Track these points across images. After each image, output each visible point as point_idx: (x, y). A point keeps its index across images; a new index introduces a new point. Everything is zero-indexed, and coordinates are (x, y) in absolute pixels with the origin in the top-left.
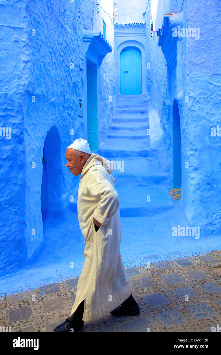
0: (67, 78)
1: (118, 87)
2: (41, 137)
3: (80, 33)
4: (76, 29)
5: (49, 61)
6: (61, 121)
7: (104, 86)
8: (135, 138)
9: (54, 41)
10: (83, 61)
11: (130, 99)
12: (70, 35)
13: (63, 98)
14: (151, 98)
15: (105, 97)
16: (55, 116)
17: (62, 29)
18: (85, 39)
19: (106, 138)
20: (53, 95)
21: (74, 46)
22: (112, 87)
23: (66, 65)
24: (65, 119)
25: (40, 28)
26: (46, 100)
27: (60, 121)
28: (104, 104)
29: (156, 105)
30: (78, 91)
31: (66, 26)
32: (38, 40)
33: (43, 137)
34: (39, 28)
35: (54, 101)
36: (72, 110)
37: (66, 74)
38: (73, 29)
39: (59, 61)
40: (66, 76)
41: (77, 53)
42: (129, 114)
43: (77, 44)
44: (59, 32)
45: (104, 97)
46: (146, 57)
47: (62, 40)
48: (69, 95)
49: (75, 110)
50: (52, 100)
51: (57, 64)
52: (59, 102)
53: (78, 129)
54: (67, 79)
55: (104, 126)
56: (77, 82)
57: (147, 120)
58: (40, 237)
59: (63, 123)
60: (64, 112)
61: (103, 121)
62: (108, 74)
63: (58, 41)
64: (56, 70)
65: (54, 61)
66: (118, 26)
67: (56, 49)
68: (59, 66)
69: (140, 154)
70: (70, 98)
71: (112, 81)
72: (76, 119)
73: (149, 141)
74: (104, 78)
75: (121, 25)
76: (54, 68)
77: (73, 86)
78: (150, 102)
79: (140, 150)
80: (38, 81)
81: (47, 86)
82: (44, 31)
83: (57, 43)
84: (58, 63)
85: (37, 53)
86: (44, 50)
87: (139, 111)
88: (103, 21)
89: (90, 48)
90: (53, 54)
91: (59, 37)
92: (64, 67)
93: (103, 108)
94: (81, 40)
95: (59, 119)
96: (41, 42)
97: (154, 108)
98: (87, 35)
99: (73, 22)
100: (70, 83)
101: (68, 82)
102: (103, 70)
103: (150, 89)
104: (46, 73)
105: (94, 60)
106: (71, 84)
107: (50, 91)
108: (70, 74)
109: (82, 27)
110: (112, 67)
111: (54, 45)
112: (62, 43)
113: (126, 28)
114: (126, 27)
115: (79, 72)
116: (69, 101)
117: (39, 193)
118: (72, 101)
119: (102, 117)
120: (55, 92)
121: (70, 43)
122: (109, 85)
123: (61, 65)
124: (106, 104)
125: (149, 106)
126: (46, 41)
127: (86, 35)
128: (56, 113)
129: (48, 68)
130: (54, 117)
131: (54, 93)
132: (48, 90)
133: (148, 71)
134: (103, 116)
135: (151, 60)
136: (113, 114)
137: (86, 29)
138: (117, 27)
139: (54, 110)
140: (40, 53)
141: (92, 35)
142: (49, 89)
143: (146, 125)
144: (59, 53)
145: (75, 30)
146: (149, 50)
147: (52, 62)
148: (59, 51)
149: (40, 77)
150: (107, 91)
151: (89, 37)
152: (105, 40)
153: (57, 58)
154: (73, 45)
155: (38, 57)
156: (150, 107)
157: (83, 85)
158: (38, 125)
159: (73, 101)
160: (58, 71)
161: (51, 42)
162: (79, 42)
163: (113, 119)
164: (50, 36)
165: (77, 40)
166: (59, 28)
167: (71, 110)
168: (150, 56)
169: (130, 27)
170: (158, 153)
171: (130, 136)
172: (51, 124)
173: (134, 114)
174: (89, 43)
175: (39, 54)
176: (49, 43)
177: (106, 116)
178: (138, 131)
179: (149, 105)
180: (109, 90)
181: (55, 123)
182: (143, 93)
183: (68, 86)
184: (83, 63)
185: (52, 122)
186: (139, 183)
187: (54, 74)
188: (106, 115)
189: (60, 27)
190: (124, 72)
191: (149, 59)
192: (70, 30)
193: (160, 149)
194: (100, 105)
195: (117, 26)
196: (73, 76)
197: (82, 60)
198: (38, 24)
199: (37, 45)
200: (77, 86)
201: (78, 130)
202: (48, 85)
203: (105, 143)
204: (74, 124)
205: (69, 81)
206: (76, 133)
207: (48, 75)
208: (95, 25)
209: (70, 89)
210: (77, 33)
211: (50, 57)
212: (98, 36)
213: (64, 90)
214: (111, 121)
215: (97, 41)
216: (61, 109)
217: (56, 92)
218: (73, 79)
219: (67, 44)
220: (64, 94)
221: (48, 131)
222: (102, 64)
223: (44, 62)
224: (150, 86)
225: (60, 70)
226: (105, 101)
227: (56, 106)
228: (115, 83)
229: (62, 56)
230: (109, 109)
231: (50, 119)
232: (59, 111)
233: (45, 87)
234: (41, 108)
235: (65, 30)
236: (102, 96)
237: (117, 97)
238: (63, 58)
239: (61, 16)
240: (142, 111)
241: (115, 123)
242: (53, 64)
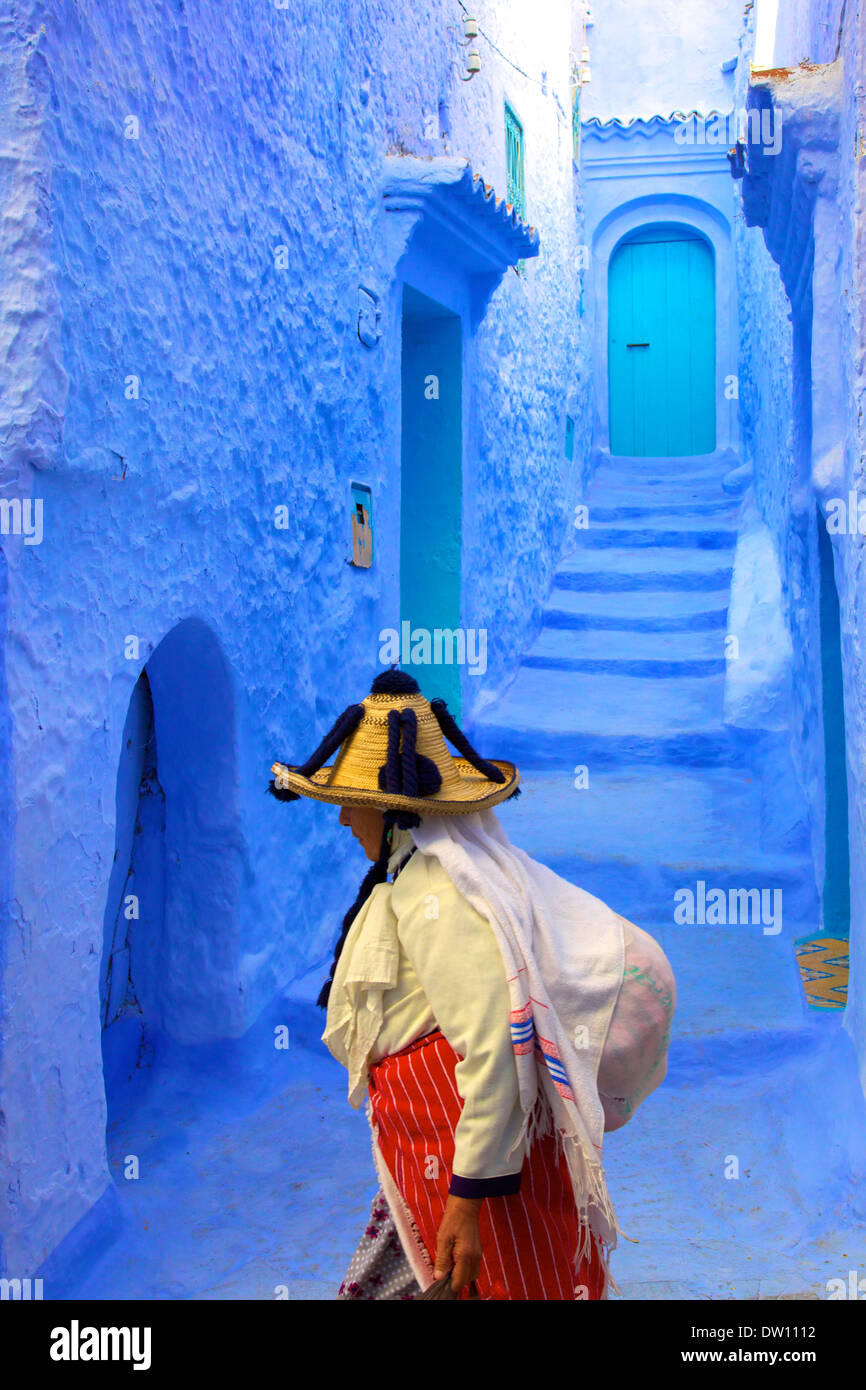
0: (280, 386)
1: (596, 418)
2: (109, 676)
3: (367, 174)
4: (341, 155)
5: (161, 310)
6: (239, 592)
7: (501, 415)
8: (654, 670)
9: (205, 214)
10: (382, 303)
11: (655, 478)
12: (306, 183)
13: (250, 483)
14: (755, 471)
15: (507, 471)
16: (198, 571)
17: (259, 162)
18: (394, 200)
19: (510, 668)
20: (187, 471)
21: (331, 235)
22: (557, 418)
23: (279, 323)
24: (261, 583)
25: (116, 155)
26: (141, 495)
27: (228, 590)
28: (503, 502)
29: (770, 508)
30: (351, 443)
31: (285, 142)
32: (102, 212)
33: (120, 675)
34: (110, 158)
35: (192, 500)
36: (311, 535)
37: (275, 367)
38: (324, 152)
39: (231, 307)
40: (271, 378)
41: (344, 265)
42: (639, 551)
43: (350, 224)
44: (238, 172)
45: (499, 473)
46: (738, 274)
47: (256, 208)
48: (293, 466)
49: (328, 539)
50: (179, 495)
51: (215, 324)
52: (227, 501)
53: (344, 628)
54: (282, 391)
55: (498, 613)
56: (342, 403)
57: (721, 581)
58: (88, 1181)
59: (247, 604)
60: (261, 548)
61: (497, 589)
62: (529, 360)
63: (224, 214)
64: (210, 349)
65: (198, 306)
66: (601, 130)
67: (208, 253)
68: (228, 333)
69: (674, 752)
70: (297, 477)
71: (552, 392)
72: (331, 579)
73: (720, 689)
74: (504, 377)
75: (616, 123)
76: (196, 342)
77: (319, 421)
78: (749, 491)
79: (673, 732)
80: (92, 408)
81: (146, 428)
82: (140, 172)
83: (220, 221)
84: (220, 317)
85: (92, 277)
86: (135, 260)
87: (690, 533)
88: (508, 110)
89: (420, 238)
90: (195, 276)
91: (238, 194)
92: (262, 336)
93: (497, 522)
94: (370, 205)
95: (225, 582)
96: (116, 224)
97: (766, 523)
98: (405, 181)
99: (327, 123)
100: (301, 410)
101: (286, 407)
102: (497, 343)
103: (753, 429)
104: (144, 368)
105: (446, 295)
106: (307, 414)
107: (164, 454)
108: (298, 365)
109: (376, 141)
110: (558, 323)
111: (201, 233)
112: (251, 220)
113: (638, 139)
114: (640, 133)
115: (355, 356)
116: (294, 494)
117: (92, 951)
118: (310, 495)
119: (489, 568)
120: (201, 456)
121: (302, 220)
122: (533, 412)
123: (242, 328)
124: (514, 503)
125: (744, 511)
126: (146, 217)
127: (395, 181)
128: (207, 556)
129: (156, 341)
130: (190, 575)
131: (194, 460)
132: (152, 447)
133: (742, 343)
134: (494, 565)
135: (755, 288)
136: (557, 548)
137: (403, 151)
138: (594, 136)
139: (194, 542)
140: (106, 274)
141: (425, 180)
142: (159, 441)
143: (719, 607)
144: (233, 270)
145: (337, 159)
146: (746, 240)
147: (186, 314)
148: (233, 258)
149: (106, 389)
150: (518, 443)
151: (415, 188)
152: (493, 200)
153: (218, 296)
154: (325, 229)
155: (94, 293)
156: (749, 515)
157: (378, 415)
158: (90, 616)
159: (313, 496)
160: (223, 354)
161: (185, 218)
162: (357, 214)
163: (558, 576)
164: (175, 191)
165: (347, 205)
166: (237, 154)
167: (302, 536)
168: (752, 266)
169: (660, 131)
170: (766, 751)
171: (633, 662)
172: (171, 608)
173: (666, 549)
174: (414, 218)
175: (102, 280)
176: (166, 226)
177: (514, 562)
178: (676, 637)
179: (743, 505)
180: (537, 434)
181: (195, 606)
182: (722, 446)
183: (284, 423)
184: (378, 311)
185: (180, 598)
186: (654, 906)
187: (196, 369)
188: (511, 556)
189: (241, 149)
190: (631, 346)
191: (748, 282)
192: (310, 161)
193: (778, 728)
194: (479, 507)
195: (594, 133)
196: (321, 375)
197: (376, 299)
198: (102, 141)
199: (91, 239)
200: (342, 423)
201: (343, 636)
202: (153, 425)
203: (502, 695)
204: (318, 605)
205: (292, 399)
206: (333, 648)
207: (158, 375)
208: (457, 132)
209: (301, 437)
210: (350, 172)
211: (174, 291)
212: (456, 186)
213: (260, 445)
214: (545, 586)
215: (453, 208)
216: (238, 537)
217: (207, 455)
218: (319, 387)
219: (288, 228)
220: (254, 462)
221: (155, 645)
222: (490, 314)
223: (131, 317)
224: (750, 411)
225: (236, 348)
226: (511, 489)
227: (206, 522)
228: (576, 400)
229: (246, 285)
230: (533, 526)
231: (165, 584)
232: (225, 543)
233: (132, 432)
234: (111, 534)
235: (275, 159)
236: (489, 465)
237: (589, 467)
238: (254, 293)
239: (253, 100)
240: (707, 537)
241: (565, 593)
242: (193, 324)
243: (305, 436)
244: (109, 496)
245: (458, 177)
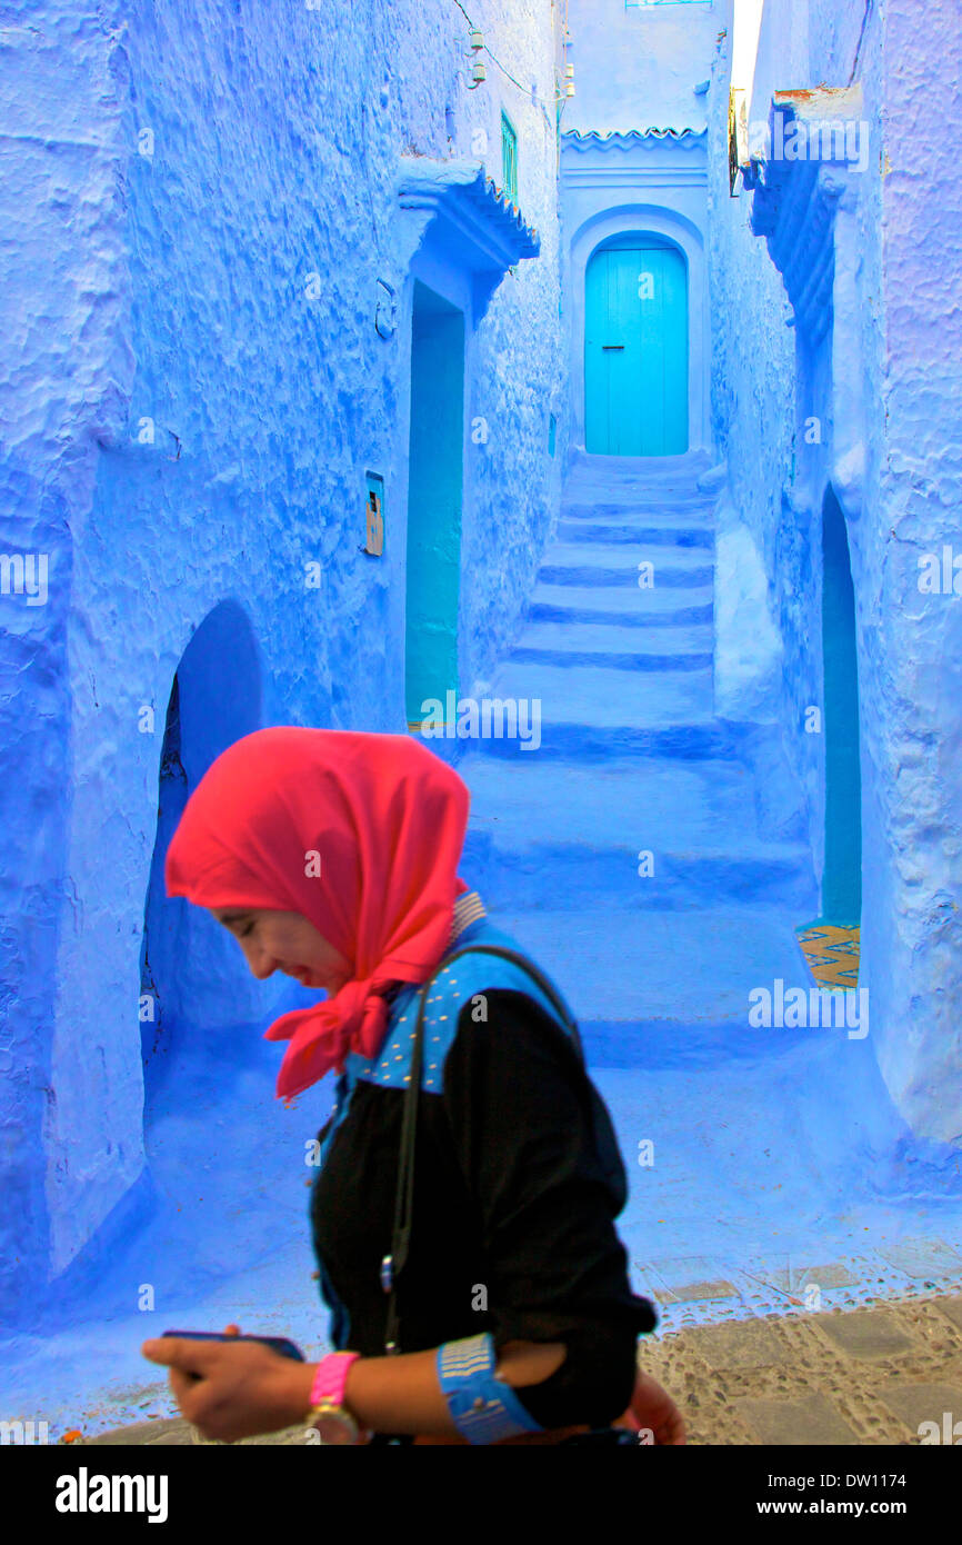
0: (308, 373)
1: (573, 417)
2: (157, 655)
3: (384, 172)
4: (364, 154)
5: (214, 294)
6: (270, 575)
7: (498, 410)
8: (642, 663)
9: (252, 205)
10: (397, 296)
11: (629, 476)
12: (333, 179)
13: (283, 468)
14: (729, 473)
15: (501, 464)
16: (237, 552)
17: (296, 155)
18: (409, 196)
19: (501, 659)
20: (231, 454)
21: (354, 229)
22: (542, 415)
23: (309, 311)
24: (288, 567)
25: (181, 145)
26: (191, 475)
27: (261, 574)
28: (498, 495)
29: (749, 508)
30: (367, 432)
31: (318, 139)
32: (168, 198)
33: (167, 655)
34: (175, 146)
35: (234, 483)
36: (331, 521)
37: (305, 355)
38: (349, 150)
39: (271, 295)
40: (303, 365)
41: (364, 258)
42: (620, 548)
43: (370, 220)
44: (279, 165)
45: (495, 466)
46: (711, 282)
47: (293, 201)
48: (317, 452)
49: (345, 526)
50: (224, 477)
51: (258, 310)
52: (263, 485)
53: (358, 615)
54: (310, 379)
55: (492, 603)
56: (362, 392)
57: (706, 577)
59: (276, 588)
60: (288, 533)
61: (491, 581)
62: (520, 357)
63: (267, 205)
64: (253, 335)
65: (245, 293)
66: (580, 142)
67: (254, 242)
68: (268, 320)
69: (667, 743)
70: (321, 464)
71: (540, 390)
72: (346, 566)
73: (712, 681)
74: (501, 373)
75: (594, 136)
76: (241, 326)
77: (341, 409)
78: (723, 491)
79: (665, 724)
80: (154, 388)
81: (199, 410)
82: (200, 163)
83: (263, 211)
84: (262, 304)
85: (158, 260)
86: (196, 246)
87: (668, 531)
88: (504, 118)
89: (432, 237)
90: (242, 263)
91: (278, 187)
92: (296, 323)
93: (492, 514)
94: (388, 203)
95: (258, 565)
96: (180, 211)
97: (744, 522)
98: (421, 180)
99: (352, 122)
100: (326, 398)
101: (313, 394)
102: (495, 339)
103: (727, 432)
104: (199, 351)
105: (452, 292)
106: (330, 400)
107: (212, 435)
108: (324, 354)
109: (394, 142)
110: (544, 323)
111: (249, 224)
112: (289, 212)
113: (616, 152)
114: (618, 147)
115: (373, 347)
116: (318, 480)
117: (134, 932)
118: (331, 481)
119: (484, 560)
120: (243, 439)
121: (330, 213)
122: (523, 408)
123: (279, 315)
124: (506, 496)
125: (720, 509)
126: (204, 205)
127: (411, 180)
128: (245, 538)
129: (210, 325)
130: (229, 557)
131: (237, 442)
132: (203, 428)
133: (716, 348)
134: (488, 556)
135: (731, 296)
136: (541, 543)
137: (417, 153)
138: (572, 146)
139: (234, 524)
140: (170, 258)
141: (441, 180)
142: (209, 423)
143: (702, 602)
144: (274, 259)
145: (360, 160)
146: (721, 249)
147: (234, 300)
148: (274, 248)
149: (167, 370)
150: (511, 438)
151: (429, 187)
152: (502, 203)
153: (261, 283)
154: (349, 223)
155: (161, 277)
156: (726, 514)
157: (390, 405)
158: (142, 595)
159: (334, 483)
160: (263, 339)
161: (235, 207)
162: (376, 211)
163: (542, 571)
164: (229, 182)
165: (368, 202)
166: (278, 148)
167: (324, 523)
168: (728, 275)
169: (635, 146)
170: (757, 744)
171: (621, 656)
172: (212, 589)
173: (645, 546)
174: (429, 216)
175: (166, 263)
176: (220, 214)
177: (506, 554)
178: (662, 632)
179: (717, 505)
180: (527, 430)
181: (233, 588)
182: (694, 447)
183: (312, 410)
184: (393, 304)
185: (219, 579)
186: (655, 894)
187: (241, 353)
188: (503, 549)
189: (282, 145)
190: (606, 348)
191: (723, 290)
192: (337, 157)
193: (768, 721)
194: (477, 499)
195: (573, 143)
196: (343, 365)
197: (392, 292)
198: (169, 129)
199: (158, 224)
200: (361, 411)
201: (357, 623)
202: (205, 407)
203: (495, 686)
204: (335, 590)
205: (319, 387)
206: (348, 634)
207: (210, 358)
208: (460, 137)
209: (324, 425)
210: (371, 170)
211: (225, 277)
212: (470, 186)
213: (292, 431)
214: (533, 578)
215: (463, 206)
216: (271, 521)
217: (249, 439)
218: (340, 376)
219: (318, 221)
220: (287, 447)
221: (197, 625)
222: (490, 312)
223: (189, 301)
224: (723, 414)
225: (274, 334)
226: (505, 483)
227: (245, 505)
228: (558, 399)
229: (284, 274)
230: (522, 520)
231: (208, 564)
232: (260, 526)
233: (187, 414)
234: (163, 513)
235: (309, 155)
236: (487, 458)
237: (566, 465)
238: (290, 281)
239: (291, 98)
240: (687, 536)
241: (549, 587)
242: (240, 310)
243: (328, 422)
244: (164, 476)
245: (473, 179)
